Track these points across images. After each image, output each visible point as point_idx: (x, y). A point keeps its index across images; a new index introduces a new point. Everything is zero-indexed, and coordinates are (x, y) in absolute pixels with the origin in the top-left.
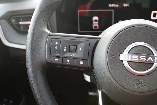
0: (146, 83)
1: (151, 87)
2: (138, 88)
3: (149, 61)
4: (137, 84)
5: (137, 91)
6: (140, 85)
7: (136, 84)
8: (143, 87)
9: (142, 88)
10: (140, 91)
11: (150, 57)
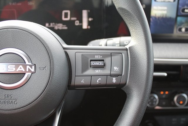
0: (16, 98)
1: (22, 102)
2: (7, 105)
3: (19, 70)
4: (6, 100)
5: (6, 109)
6: (9, 101)
7: (4, 100)
8: (13, 103)
9: (11, 104)
10: (9, 109)
11: (21, 66)
